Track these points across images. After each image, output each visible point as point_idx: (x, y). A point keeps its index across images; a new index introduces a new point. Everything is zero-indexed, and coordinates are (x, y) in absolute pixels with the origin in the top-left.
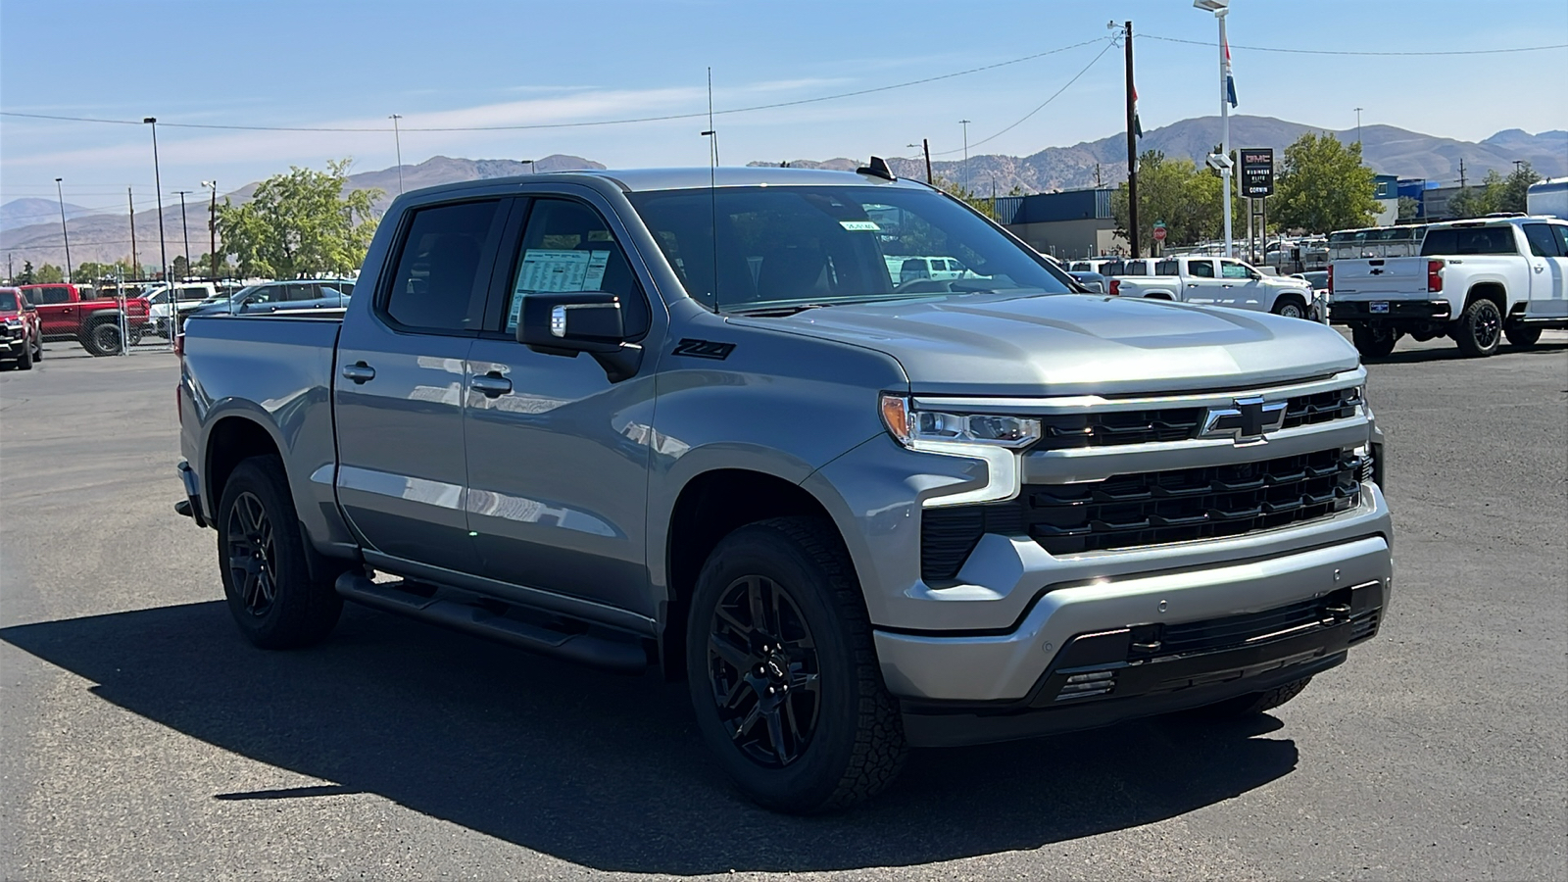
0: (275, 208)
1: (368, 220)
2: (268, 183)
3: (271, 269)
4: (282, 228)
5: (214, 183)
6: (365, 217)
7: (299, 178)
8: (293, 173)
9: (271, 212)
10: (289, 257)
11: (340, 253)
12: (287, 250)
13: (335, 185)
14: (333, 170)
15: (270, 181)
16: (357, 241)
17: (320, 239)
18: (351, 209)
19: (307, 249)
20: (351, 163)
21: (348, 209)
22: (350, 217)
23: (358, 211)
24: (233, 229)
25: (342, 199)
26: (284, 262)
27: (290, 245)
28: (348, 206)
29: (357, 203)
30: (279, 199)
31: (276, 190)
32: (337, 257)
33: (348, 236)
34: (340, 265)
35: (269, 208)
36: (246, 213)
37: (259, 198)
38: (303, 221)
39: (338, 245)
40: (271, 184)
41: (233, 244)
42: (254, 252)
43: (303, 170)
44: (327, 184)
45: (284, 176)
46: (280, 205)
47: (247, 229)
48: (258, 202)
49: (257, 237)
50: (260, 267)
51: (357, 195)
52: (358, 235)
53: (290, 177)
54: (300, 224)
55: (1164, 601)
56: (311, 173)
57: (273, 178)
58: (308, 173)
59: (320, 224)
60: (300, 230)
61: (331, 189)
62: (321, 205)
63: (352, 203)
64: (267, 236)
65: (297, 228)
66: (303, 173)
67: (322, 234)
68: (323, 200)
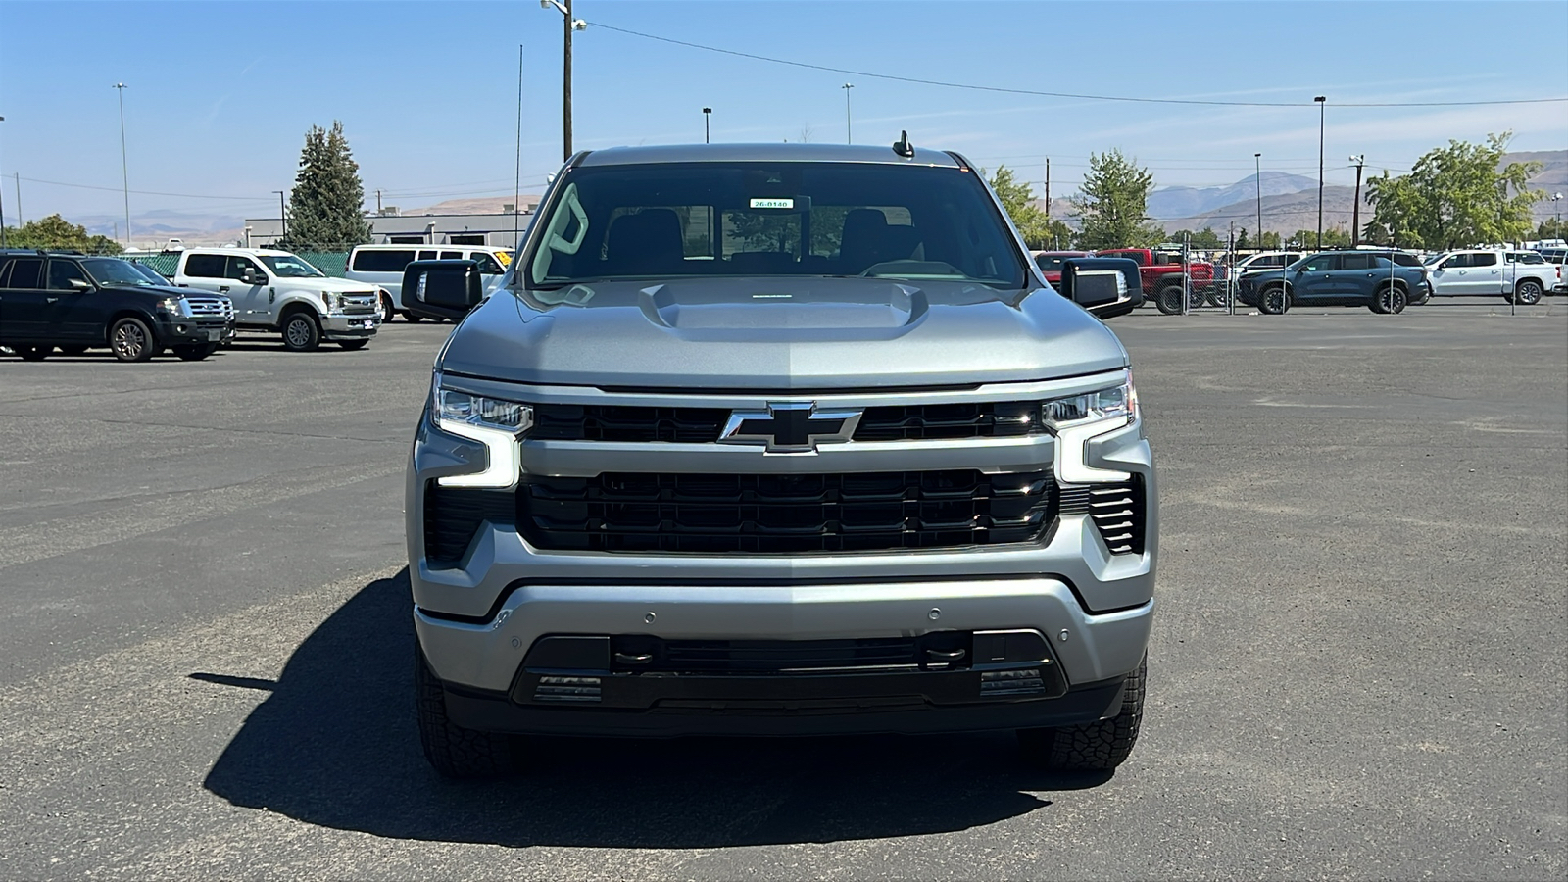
0: (1432, 180)
1: (1522, 192)
2: (1427, 156)
3: (1419, 238)
4: (1434, 199)
5: (1362, 157)
6: (1520, 190)
7: (1457, 152)
8: (1451, 146)
9: (1427, 185)
10: (1440, 228)
11: (1490, 225)
12: (1439, 220)
13: (1493, 158)
14: (1492, 143)
15: (1430, 154)
16: (1510, 213)
17: (1470, 210)
18: (1507, 182)
19: (1460, 218)
20: (1511, 137)
21: (1503, 182)
22: (1505, 190)
23: (1514, 183)
24: (1387, 201)
25: (1498, 171)
26: (1434, 232)
27: (1442, 217)
28: (1504, 179)
29: (1513, 176)
30: (1436, 171)
31: (1434, 163)
32: (1487, 228)
33: (1500, 207)
34: (1491, 236)
35: (1426, 181)
36: (1401, 185)
37: (1417, 171)
38: (1456, 193)
39: (1490, 217)
40: (1431, 158)
41: (1386, 215)
42: (1406, 222)
43: (1461, 144)
44: (1485, 158)
45: (1442, 149)
46: (1437, 177)
47: (1400, 201)
48: (1415, 174)
49: (1410, 208)
50: (1410, 237)
51: (1513, 168)
52: (1512, 207)
53: (1448, 151)
54: (1453, 196)
55: (652, 614)
56: (1469, 146)
57: (1432, 152)
58: (1466, 146)
59: (1472, 196)
60: (1452, 202)
61: (1488, 162)
62: (1476, 178)
63: (1508, 175)
64: (1419, 208)
65: (1451, 200)
66: (1461, 147)
67: (1473, 206)
68: (1478, 173)
